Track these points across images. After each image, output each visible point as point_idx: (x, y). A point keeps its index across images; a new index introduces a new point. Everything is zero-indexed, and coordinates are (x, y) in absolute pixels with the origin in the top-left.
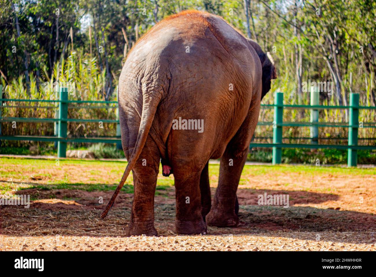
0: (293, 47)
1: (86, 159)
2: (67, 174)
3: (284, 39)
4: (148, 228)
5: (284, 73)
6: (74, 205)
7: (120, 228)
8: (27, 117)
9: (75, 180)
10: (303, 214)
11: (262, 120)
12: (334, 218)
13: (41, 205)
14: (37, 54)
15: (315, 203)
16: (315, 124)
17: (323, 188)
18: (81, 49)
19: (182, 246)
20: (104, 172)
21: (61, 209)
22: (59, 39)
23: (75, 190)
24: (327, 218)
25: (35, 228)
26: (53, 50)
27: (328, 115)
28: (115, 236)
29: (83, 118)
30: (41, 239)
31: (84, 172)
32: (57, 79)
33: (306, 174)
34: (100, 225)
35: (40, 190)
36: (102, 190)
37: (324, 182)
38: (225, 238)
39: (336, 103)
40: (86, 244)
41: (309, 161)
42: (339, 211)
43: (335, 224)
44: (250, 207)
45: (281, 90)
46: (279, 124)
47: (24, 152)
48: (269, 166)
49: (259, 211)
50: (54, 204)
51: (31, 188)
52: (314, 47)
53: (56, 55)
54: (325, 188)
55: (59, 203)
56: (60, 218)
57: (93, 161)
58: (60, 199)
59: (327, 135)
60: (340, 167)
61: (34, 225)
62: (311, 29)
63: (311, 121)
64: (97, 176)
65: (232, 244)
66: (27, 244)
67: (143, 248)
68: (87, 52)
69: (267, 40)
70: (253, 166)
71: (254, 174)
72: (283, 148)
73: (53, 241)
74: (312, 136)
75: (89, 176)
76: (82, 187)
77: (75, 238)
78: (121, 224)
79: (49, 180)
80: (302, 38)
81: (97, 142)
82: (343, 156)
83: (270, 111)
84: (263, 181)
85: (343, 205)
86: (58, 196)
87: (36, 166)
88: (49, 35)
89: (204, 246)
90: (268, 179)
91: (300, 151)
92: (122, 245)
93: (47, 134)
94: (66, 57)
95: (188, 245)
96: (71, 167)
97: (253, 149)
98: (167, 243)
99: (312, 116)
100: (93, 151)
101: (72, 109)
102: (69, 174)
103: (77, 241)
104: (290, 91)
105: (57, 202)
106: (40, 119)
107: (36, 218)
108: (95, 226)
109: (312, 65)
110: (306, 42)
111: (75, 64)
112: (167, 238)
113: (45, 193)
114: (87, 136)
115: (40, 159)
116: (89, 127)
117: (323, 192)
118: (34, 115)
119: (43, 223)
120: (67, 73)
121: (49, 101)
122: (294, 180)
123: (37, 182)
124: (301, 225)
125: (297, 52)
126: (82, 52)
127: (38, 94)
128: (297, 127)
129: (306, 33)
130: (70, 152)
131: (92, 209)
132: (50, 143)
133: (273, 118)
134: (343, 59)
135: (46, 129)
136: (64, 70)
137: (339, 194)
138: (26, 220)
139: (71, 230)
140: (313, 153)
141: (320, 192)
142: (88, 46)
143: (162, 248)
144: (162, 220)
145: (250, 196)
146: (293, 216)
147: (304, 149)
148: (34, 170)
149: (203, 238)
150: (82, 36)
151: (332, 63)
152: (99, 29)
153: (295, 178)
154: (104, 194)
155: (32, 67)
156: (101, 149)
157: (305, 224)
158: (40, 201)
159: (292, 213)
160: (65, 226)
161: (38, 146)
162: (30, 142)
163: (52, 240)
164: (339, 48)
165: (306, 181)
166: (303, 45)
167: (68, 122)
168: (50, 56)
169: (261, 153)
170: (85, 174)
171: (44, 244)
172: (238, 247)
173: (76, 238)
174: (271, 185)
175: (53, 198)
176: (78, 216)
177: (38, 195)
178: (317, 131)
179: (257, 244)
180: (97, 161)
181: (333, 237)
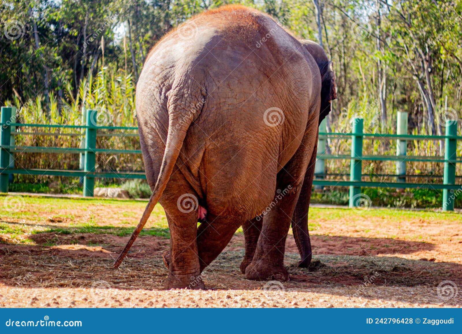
0: (375, 64)
1: (119, 199)
2: (94, 215)
3: (364, 54)
5: (363, 96)
6: (101, 252)
7: (157, 280)
8: (46, 146)
9: (104, 222)
10: (389, 266)
11: (337, 153)
12: (428, 270)
13: (59, 251)
14: (60, 70)
15: (403, 253)
16: (403, 159)
17: (413, 235)
18: (114, 64)
19: (236, 302)
21: (84, 256)
22: (87, 52)
23: (103, 235)
24: (420, 271)
25: (50, 278)
26: (79, 65)
27: (419, 147)
28: (151, 290)
29: (116, 147)
30: (55, 291)
31: (115, 214)
32: (84, 99)
33: (391, 218)
34: (133, 276)
35: (59, 234)
37: (413, 228)
38: (291, 293)
39: (428, 133)
40: (113, 298)
41: (395, 203)
42: (434, 263)
43: (429, 278)
44: (322, 256)
45: (359, 115)
46: (358, 158)
47: (42, 189)
48: (345, 209)
49: (334, 261)
50: (75, 251)
51: (48, 232)
52: (401, 64)
53: (83, 71)
54: (416, 236)
55: (82, 250)
56: (82, 267)
57: (126, 201)
58: (84, 244)
59: (417, 172)
60: (433, 211)
61: (49, 275)
62: (398, 42)
63: (398, 154)
64: (130, 218)
65: (300, 300)
66: (38, 298)
67: (185, 304)
68: (122, 68)
69: (343, 55)
71: (327, 219)
72: (362, 187)
74: (398, 172)
75: (121, 218)
76: (112, 231)
78: (159, 275)
79: (71, 222)
80: (387, 52)
81: (132, 177)
82: (437, 197)
83: (346, 141)
84: (338, 226)
85: (438, 256)
86: (81, 241)
87: (56, 205)
88: (75, 47)
89: (264, 303)
90: (344, 224)
91: (384, 191)
92: (159, 300)
93: (71, 167)
94: (95, 73)
95: (243, 301)
96: (99, 207)
97: (325, 189)
98: (217, 298)
99: (399, 148)
100: (127, 189)
101: (102, 137)
102: (96, 216)
104: (372, 117)
105: (79, 248)
106: (63, 148)
107: (52, 267)
108: (126, 278)
109: (398, 86)
110: (391, 58)
111: (106, 82)
112: (217, 292)
113: (65, 237)
114: (120, 170)
115: (62, 198)
116: (122, 159)
117: (414, 240)
118: (55, 143)
119: (60, 272)
120: (96, 94)
121: (73, 127)
122: (376, 226)
123: (57, 224)
124: (387, 279)
125: (380, 69)
126: (115, 67)
127: (60, 118)
128: (381, 162)
129: (391, 46)
130: (98, 190)
132: (74, 179)
133: (350, 151)
134: (437, 80)
135: (70, 162)
136: (92, 89)
137: (433, 242)
138: (39, 269)
140: (400, 193)
141: (410, 240)
142: (123, 61)
143: (210, 304)
144: (211, 271)
145: (322, 244)
146: (376, 268)
147: (388, 188)
148: (53, 210)
149: (263, 293)
150: (116, 49)
151: (423, 83)
152: (137, 39)
153: (377, 223)
155: (53, 86)
156: (136, 186)
157: (392, 278)
158: (59, 247)
159: (375, 265)
160: (88, 277)
161: (59, 182)
162: (49, 177)
163: (70, 293)
164: (433, 65)
165: (392, 227)
166: (388, 62)
167: (97, 153)
168: (75, 72)
169: (335, 193)
170: (116, 216)
171: (59, 297)
172: (308, 303)
174: (348, 232)
175: (75, 243)
176: (105, 265)
177: (56, 240)
178: (404, 166)
179: (331, 301)
180: (132, 201)
181: (428, 294)
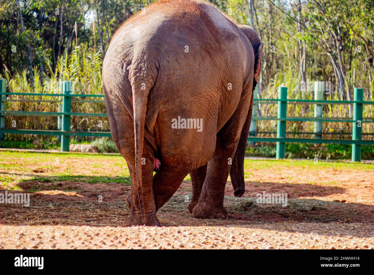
0: (297, 43)
1: (90, 153)
2: (70, 166)
3: (287, 35)
4: (151, 220)
5: (288, 69)
6: (76, 196)
7: (121, 219)
8: (30, 110)
9: (78, 172)
10: (308, 206)
11: (266, 115)
12: (340, 210)
13: (42, 196)
14: (41, 49)
15: (320, 196)
16: (319, 119)
17: (328, 182)
18: (85, 44)
19: (185, 236)
20: (107, 165)
21: (62, 200)
22: (63, 34)
23: (77, 182)
24: (333, 211)
25: (34, 218)
26: (57, 45)
27: (332, 111)
28: (116, 227)
29: (87, 112)
30: (39, 228)
31: (87, 165)
32: (61, 73)
33: (310, 168)
34: (101, 216)
35: (42, 182)
36: (105, 182)
37: (328, 176)
38: (230, 228)
39: (340, 99)
40: (85, 233)
41: (313, 156)
42: (345, 204)
43: (341, 216)
45: (285, 85)
46: (283, 119)
47: (27, 145)
48: (273, 161)
50: (55, 195)
51: (32, 180)
52: (318, 43)
53: (60, 50)
54: (330, 182)
55: (60, 195)
56: (60, 209)
57: (96, 155)
58: (62, 190)
59: (331, 130)
60: (344, 162)
61: (34, 215)
62: (315, 26)
63: (315, 116)
64: (99, 169)
65: (237, 234)
66: (24, 233)
67: (144, 238)
68: (92, 47)
69: (270, 36)
70: (257, 160)
71: (258, 168)
72: (286, 143)
73: (52, 230)
74: (315, 131)
75: (91, 169)
76: (84, 179)
77: (73, 227)
78: (123, 215)
79: (51, 173)
80: (306, 33)
81: (101, 136)
82: (347, 151)
83: (274, 106)
84: (267, 175)
85: (348, 198)
86: (59, 188)
87: (39, 159)
88: (54, 30)
89: (208, 236)
90: (272, 172)
91: (304, 146)
92: (123, 234)
93: (51, 128)
94: (70, 51)
95: (191, 235)
96: (74, 160)
97: (256, 144)
98: (169, 233)
99: (316, 111)
100: (96, 145)
101: (76, 103)
102: (72, 167)
103: (76, 231)
104: (294, 86)
105: (58, 193)
106: (44, 113)
107: (36, 208)
108: (96, 217)
109: (316, 61)
110: (310, 38)
111: (78, 58)
112: (169, 228)
113: (46, 184)
114: (91, 130)
115: (43, 153)
116: (92, 121)
117: (328, 186)
118: (38, 108)
119: (43, 213)
120: (71, 68)
121: (52, 95)
122: (298, 174)
123: (39, 174)
124: (307, 217)
125: (301, 48)
126: (86, 46)
127: (42, 88)
128: (302, 122)
129: (309, 28)
130: (73, 146)
131: (94, 201)
132: (53, 137)
133: (276, 113)
134: (347, 55)
135: (50, 123)
136: (67, 64)
137: (344, 187)
138: (25, 210)
139: (72, 220)
140: (317, 147)
141: (325, 185)
142: (92, 41)
143: (164, 238)
144: (165, 211)
145: (254, 189)
146: (299, 208)
147: (308, 144)
148: (36, 163)
149: (207, 229)
150: (87, 32)
151: (335, 58)
152: (104, 24)
153: (299, 172)
154: (107, 186)
155: (36, 62)
156: (104, 143)
157: (311, 216)
158: (41, 192)
159: (297, 206)
160: (65, 217)
161: (41, 140)
162: (33, 136)
163: (50, 229)
164: (343, 44)
165: (311, 175)
166: (307, 41)
167: (71, 116)
168: (54, 51)
169: (265, 148)
170: (87, 167)
171: (42, 233)
172: (243, 237)
173: (76, 228)
174: (275, 179)
175: (54, 190)
176: (79, 207)
177: (39, 186)
178: (321, 126)
179: (262, 235)
180: (101, 155)
181: (340, 229)
